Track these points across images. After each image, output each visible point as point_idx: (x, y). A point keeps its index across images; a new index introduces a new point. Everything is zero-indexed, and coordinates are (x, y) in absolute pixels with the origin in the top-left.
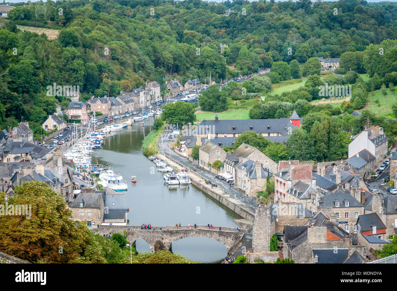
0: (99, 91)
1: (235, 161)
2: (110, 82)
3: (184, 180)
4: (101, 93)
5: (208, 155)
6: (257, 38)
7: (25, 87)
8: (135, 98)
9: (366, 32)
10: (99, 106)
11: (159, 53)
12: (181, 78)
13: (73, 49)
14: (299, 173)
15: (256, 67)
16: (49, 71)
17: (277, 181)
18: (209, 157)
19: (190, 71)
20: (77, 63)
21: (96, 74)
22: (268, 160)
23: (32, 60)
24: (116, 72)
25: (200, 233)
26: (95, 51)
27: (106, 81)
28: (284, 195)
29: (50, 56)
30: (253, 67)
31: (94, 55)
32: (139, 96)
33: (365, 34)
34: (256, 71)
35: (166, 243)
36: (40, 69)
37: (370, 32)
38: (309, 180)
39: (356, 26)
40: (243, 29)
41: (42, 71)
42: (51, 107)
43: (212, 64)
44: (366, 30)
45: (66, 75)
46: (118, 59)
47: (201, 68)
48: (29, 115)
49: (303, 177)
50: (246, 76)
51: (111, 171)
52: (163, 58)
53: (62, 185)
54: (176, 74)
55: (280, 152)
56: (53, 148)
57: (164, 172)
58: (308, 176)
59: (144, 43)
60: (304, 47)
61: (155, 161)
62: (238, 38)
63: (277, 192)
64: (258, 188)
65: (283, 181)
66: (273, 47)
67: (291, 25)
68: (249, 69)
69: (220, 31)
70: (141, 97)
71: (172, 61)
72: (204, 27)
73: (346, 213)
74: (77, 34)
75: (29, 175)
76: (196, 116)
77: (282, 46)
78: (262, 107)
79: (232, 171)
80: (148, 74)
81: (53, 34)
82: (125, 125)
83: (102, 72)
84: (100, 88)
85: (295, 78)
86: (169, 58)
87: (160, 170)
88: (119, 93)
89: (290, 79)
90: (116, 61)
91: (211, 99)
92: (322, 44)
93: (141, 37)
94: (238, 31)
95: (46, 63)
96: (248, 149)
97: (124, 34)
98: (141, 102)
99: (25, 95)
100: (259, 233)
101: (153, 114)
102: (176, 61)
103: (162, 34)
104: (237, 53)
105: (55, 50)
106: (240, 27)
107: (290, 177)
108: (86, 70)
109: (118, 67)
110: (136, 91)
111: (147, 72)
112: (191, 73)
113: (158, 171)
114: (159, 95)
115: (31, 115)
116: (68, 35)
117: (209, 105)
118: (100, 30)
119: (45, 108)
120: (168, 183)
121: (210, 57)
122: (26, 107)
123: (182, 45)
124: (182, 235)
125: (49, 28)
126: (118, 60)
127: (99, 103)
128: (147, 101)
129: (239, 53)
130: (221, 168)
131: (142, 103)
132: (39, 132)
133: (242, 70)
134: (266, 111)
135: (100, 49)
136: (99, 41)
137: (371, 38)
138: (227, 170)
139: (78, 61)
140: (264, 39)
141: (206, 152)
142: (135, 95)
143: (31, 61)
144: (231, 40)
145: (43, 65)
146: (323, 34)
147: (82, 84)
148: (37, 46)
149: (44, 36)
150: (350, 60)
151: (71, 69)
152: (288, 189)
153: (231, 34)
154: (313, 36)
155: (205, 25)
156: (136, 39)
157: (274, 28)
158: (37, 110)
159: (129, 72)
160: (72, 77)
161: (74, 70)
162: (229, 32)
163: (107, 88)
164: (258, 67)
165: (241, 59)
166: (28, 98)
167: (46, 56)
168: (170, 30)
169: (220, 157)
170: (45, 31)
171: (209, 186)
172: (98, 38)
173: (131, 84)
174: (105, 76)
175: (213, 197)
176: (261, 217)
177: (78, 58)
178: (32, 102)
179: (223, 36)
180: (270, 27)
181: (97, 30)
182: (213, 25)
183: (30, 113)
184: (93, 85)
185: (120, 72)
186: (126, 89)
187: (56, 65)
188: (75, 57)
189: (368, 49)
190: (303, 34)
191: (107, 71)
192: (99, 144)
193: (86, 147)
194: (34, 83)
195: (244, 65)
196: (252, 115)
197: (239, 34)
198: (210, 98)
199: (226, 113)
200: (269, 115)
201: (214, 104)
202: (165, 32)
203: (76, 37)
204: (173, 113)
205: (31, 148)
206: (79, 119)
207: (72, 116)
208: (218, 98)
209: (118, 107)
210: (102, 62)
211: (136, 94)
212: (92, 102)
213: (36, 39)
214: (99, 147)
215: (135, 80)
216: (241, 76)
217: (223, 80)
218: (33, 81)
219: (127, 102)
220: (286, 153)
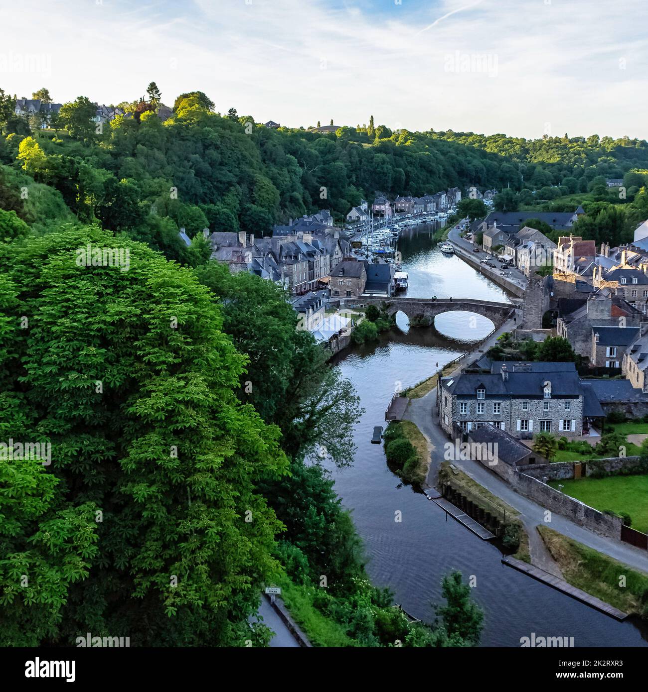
4: (407, 194)
7: (333, 182)
8: (436, 200)
10: (404, 204)
13: (384, 155)
14: (581, 249)
17: (557, 258)
18: (492, 241)
25: (465, 306)
28: (564, 272)
32: (441, 198)
38: (592, 257)
42: (356, 200)
49: (585, 254)
53: (331, 256)
63: (556, 269)
73: (633, 291)
79: (513, 252)
80: (452, 182)
86: (472, 171)
88: (423, 195)
96: (530, 231)
98: (442, 204)
99: (334, 189)
102: (477, 173)
110: (438, 194)
119: (351, 200)
124: (444, 308)
127: (403, 201)
130: (502, 251)
138: (508, 253)
141: (489, 236)
142: (437, 197)
152: (568, 266)
158: (343, 202)
166: (336, 192)
169: (503, 242)
173: (434, 188)
178: (339, 196)
186: (430, 192)
206: (383, 214)
207: (377, 211)
209: (420, 206)
212: (397, 200)
219: (429, 202)
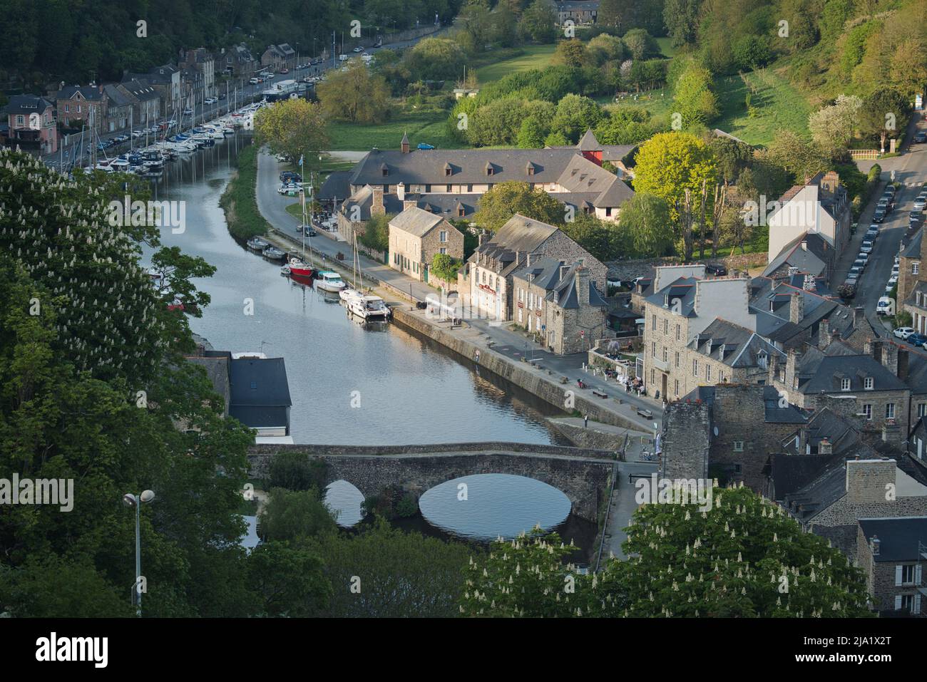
1: (504, 259)
8: (161, 89)
10: (81, 107)
18: (422, 247)
25: (502, 463)
32: (171, 83)
35: (411, 491)
64: (580, 331)
65: (673, 319)
70: (173, 86)
73: (865, 406)
79: (497, 284)
96: (535, 229)
98: (173, 98)
100: (678, 467)
107: (695, 308)
110: (162, 72)
124: (453, 470)
127: (78, 99)
128: (188, 95)
130: (460, 276)
131: (176, 100)
138: (481, 282)
141: (410, 233)
142: (161, 81)
152: (690, 341)
169: (448, 247)
176: (685, 427)
206: (37, 140)
207: (18, 132)
209: (123, 110)
212: (62, 97)
216: (379, 37)
219: (144, 98)
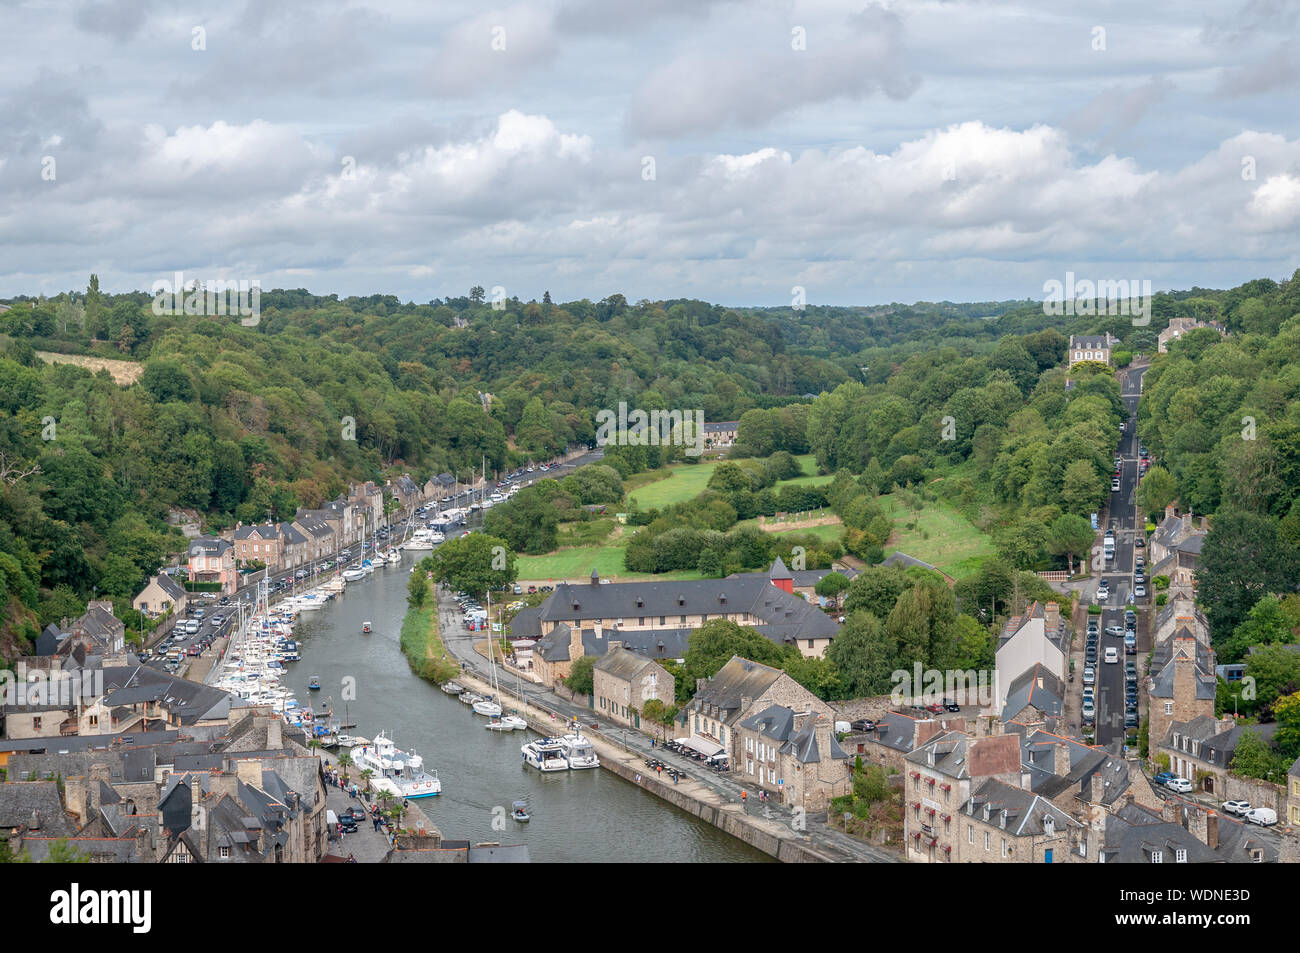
0: (249, 507)
1: (728, 707)
2: (273, 486)
3: (581, 759)
4: (253, 514)
5: (627, 685)
6: (547, 379)
7: (83, 505)
8: (333, 524)
9: (753, 367)
10: (258, 546)
11: (363, 413)
12: (416, 471)
13: (182, 406)
14: (989, 756)
15: (562, 442)
16: (126, 462)
17: (917, 777)
18: (632, 691)
19: (431, 456)
20: (193, 439)
21: (241, 465)
22: (811, 702)
23: (84, 434)
24: (282, 461)
26: (233, 411)
27: (264, 484)
28: (948, 820)
29: (127, 425)
30: (556, 444)
31: (229, 420)
32: (343, 517)
33: (752, 372)
34: (563, 453)
36: (104, 458)
37: (759, 366)
38: (1015, 774)
39: (730, 353)
40: (509, 359)
41: (110, 462)
42: (152, 554)
43: (477, 439)
44: (752, 363)
45: (169, 471)
46: (283, 431)
47: (454, 447)
48: (97, 577)
49: (999, 767)
50: (542, 463)
51: (386, 742)
52: (374, 424)
53: (308, 810)
54: (401, 462)
55: (822, 677)
56: (179, 667)
57: (505, 732)
58: (1010, 763)
59: (331, 391)
60: (653, 399)
61: (466, 698)
62: (502, 379)
63: (918, 807)
64: (822, 786)
65: (940, 779)
66: (586, 399)
67: (613, 351)
68: (550, 448)
69: (459, 364)
70: (345, 520)
71: (394, 434)
72: (424, 354)
74: (185, 370)
75: (227, 795)
76: (517, 570)
77: (604, 396)
78: (656, 543)
79: (722, 733)
80: (349, 464)
81: (125, 372)
82: (329, 593)
83: (252, 460)
84: (249, 502)
85: (653, 468)
86: (388, 426)
87: (493, 725)
88: (295, 512)
89: (644, 471)
90: (279, 434)
91: (522, 524)
92: (683, 392)
93: (321, 379)
94: (499, 363)
95: (116, 441)
96: (757, 673)
97: (282, 369)
98: (345, 532)
99: (85, 525)
101: (382, 561)
102: (401, 432)
103: (365, 372)
104: (518, 412)
105: (138, 410)
106: (503, 354)
107: (966, 767)
108: (215, 458)
109: (286, 447)
110: (334, 507)
111: (344, 458)
112: (434, 460)
113: (488, 729)
114: (381, 513)
115: (101, 579)
116: (167, 372)
117: (516, 538)
118: (232, 362)
119: (138, 557)
120: (540, 768)
121: (473, 422)
122: (89, 557)
123: (411, 396)
125: (97, 356)
126: (285, 432)
127: (255, 538)
128: (359, 528)
129: (525, 412)
130: (678, 724)
131: (348, 534)
132: (133, 624)
133: (532, 450)
134: (668, 554)
135: (242, 406)
136: (237, 386)
137: (762, 379)
138: (702, 730)
139: (197, 437)
140: (565, 382)
141: (618, 676)
142: (333, 516)
143: (82, 436)
144: (485, 382)
145: (109, 447)
146: (683, 371)
147: (208, 492)
148: (93, 400)
149: (104, 374)
150: (761, 428)
151: (181, 457)
152: (962, 804)
153: (483, 371)
154: (662, 375)
155: (423, 349)
156: (310, 382)
157: (578, 356)
158: (120, 565)
159: (309, 458)
160: (182, 476)
161: (188, 459)
162: (477, 366)
163: (266, 500)
164: (566, 444)
165: (529, 425)
166: (92, 533)
167: (116, 424)
168: (376, 360)
169: (659, 690)
170: (90, 362)
171: (664, 779)
172: (237, 380)
173: (320, 488)
174: (258, 470)
175: (687, 809)
177: (197, 430)
178: (103, 544)
179: (467, 375)
180: (570, 356)
181: (226, 360)
182: (442, 351)
183: (98, 572)
184: (232, 493)
185: (292, 461)
186: (309, 501)
187: (142, 447)
188: (187, 426)
189: (819, 404)
190: (640, 370)
191: (264, 458)
192: (295, 650)
193: (266, 661)
194: (106, 495)
195: (537, 439)
196: (631, 564)
197: (500, 369)
198: (517, 521)
199: (558, 556)
200: (675, 562)
201: (527, 537)
202: (367, 366)
203: (186, 378)
204: (463, 565)
205: (162, 685)
206: (217, 582)
207: (198, 575)
208: (537, 522)
209: (298, 547)
210: (251, 437)
211: (334, 512)
212: (239, 537)
213: (89, 383)
214: (295, 657)
215: (327, 480)
216: (532, 463)
217: (498, 472)
218: (101, 489)
219: (318, 534)
220: (837, 677)
